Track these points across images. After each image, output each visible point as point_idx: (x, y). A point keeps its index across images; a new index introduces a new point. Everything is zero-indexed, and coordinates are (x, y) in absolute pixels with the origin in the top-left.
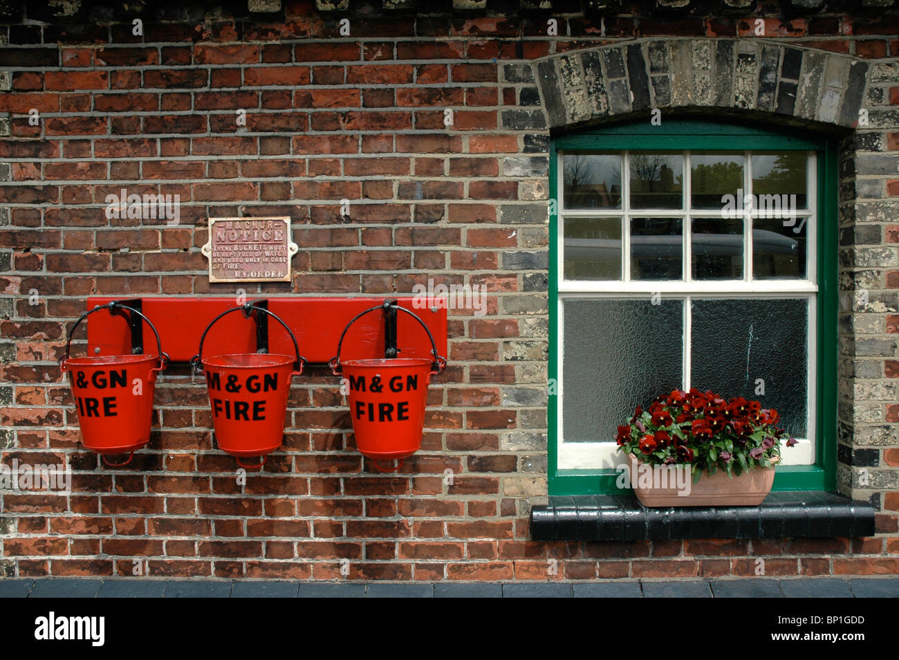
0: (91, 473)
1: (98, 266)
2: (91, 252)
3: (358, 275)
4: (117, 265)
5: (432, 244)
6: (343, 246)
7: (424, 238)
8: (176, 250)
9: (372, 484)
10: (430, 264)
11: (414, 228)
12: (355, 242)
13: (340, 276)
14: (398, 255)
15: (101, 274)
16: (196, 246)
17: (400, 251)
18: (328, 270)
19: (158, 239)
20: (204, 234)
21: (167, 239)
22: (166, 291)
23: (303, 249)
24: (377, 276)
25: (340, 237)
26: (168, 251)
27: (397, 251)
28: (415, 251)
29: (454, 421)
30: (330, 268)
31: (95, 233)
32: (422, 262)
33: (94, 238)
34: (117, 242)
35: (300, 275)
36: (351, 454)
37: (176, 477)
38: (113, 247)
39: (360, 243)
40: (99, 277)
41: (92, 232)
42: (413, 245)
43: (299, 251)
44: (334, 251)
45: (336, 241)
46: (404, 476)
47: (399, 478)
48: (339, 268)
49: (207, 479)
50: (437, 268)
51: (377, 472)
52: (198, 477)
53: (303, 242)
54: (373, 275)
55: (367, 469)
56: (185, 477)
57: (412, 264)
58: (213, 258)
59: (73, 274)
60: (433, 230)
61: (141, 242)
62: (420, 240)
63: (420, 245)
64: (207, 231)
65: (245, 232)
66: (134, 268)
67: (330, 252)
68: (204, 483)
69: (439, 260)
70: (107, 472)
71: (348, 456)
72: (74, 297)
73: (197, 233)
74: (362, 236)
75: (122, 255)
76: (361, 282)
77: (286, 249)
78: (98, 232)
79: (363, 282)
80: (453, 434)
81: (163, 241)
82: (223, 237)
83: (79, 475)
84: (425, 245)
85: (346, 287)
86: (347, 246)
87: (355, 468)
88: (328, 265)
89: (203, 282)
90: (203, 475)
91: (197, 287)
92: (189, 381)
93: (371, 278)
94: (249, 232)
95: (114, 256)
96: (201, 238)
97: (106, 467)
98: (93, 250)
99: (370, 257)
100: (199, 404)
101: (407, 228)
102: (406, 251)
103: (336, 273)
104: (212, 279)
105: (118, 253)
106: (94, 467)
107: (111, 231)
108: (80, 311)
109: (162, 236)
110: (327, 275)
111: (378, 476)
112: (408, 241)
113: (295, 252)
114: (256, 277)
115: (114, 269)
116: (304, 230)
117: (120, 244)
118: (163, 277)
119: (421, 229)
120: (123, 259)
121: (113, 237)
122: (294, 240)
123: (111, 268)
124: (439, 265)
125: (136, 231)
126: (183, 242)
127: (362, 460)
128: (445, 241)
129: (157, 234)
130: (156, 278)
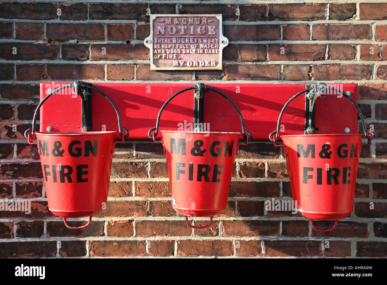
0: (37, 240)
1: (48, 55)
2: (41, 42)
3: (279, 65)
4: (66, 54)
5: (343, 39)
6: (267, 40)
7: (338, 33)
8: (120, 42)
9: (289, 247)
10: (342, 56)
11: (329, 24)
12: (277, 36)
13: (264, 66)
14: (315, 48)
15: (51, 62)
16: (138, 39)
17: (317, 45)
18: (254, 61)
19: (104, 32)
20: (145, 29)
21: (113, 32)
22: (112, 77)
23: (232, 42)
24: (296, 66)
25: (265, 33)
26: (113, 42)
27: (314, 44)
28: (329, 45)
29: (362, 191)
30: (255, 58)
31: (45, 25)
32: (334, 54)
33: (45, 30)
34: (66, 34)
35: (229, 65)
36: (271, 219)
37: (115, 241)
38: (62, 38)
39: (282, 38)
40: (49, 65)
41: (43, 24)
42: (328, 39)
43: (229, 44)
44: (259, 45)
45: (261, 36)
46: (317, 240)
47: (313, 241)
48: (264, 59)
49: (143, 243)
50: (347, 59)
51: (294, 236)
52: (136, 242)
53: (232, 37)
54: (293, 65)
55: (285, 233)
56: (125, 241)
57: (327, 56)
58: (154, 49)
59: (24, 62)
60: (346, 26)
61: (87, 34)
62: (334, 36)
63: (333, 39)
64: (149, 26)
65: (183, 27)
66: (82, 57)
67: (256, 45)
68: (141, 247)
69: (349, 52)
70: (52, 239)
71: (269, 221)
72: (26, 83)
73: (139, 28)
74: (284, 32)
75: (71, 46)
76: (282, 71)
77: (218, 42)
78: (48, 25)
79: (284, 71)
80: (361, 203)
81: (109, 34)
82: (162, 31)
83: (26, 242)
84: (338, 39)
85: (268, 75)
86: (271, 40)
87: (275, 232)
88: (254, 57)
89: (144, 71)
90: (140, 239)
91: (139, 74)
92: (130, 156)
93: (290, 68)
94: (186, 27)
95: (63, 46)
96: (144, 32)
97: (52, 235)
98: (44, 40)
99: (290, 50)
100: (140, 176)
101: (323, 24)
102: (322, 45)
103: (260, 63)
104: (153, 67)
105: (67, 43)
106: (40, 234)
107: (60, 24)
108: (31, 95)
109: (108, 30)
110: (252, 65)
111: (295, 239)
112: (323, 35)
113: (226, 45)
114: (192, 66)
115: (64, 58)
116: (234, 26)
117: (69, 36)
118: (108, 65)
119: (335, 25)
120: (72, 49)
121: (63, 29)
122: (225, 34)
123: (61, 57)
124: (350, 56)
125: (84, 24)
126: (127, 35)
127: (281, 224)
128: (356, 36)
129: (103, 27)
130: (102, 67)
